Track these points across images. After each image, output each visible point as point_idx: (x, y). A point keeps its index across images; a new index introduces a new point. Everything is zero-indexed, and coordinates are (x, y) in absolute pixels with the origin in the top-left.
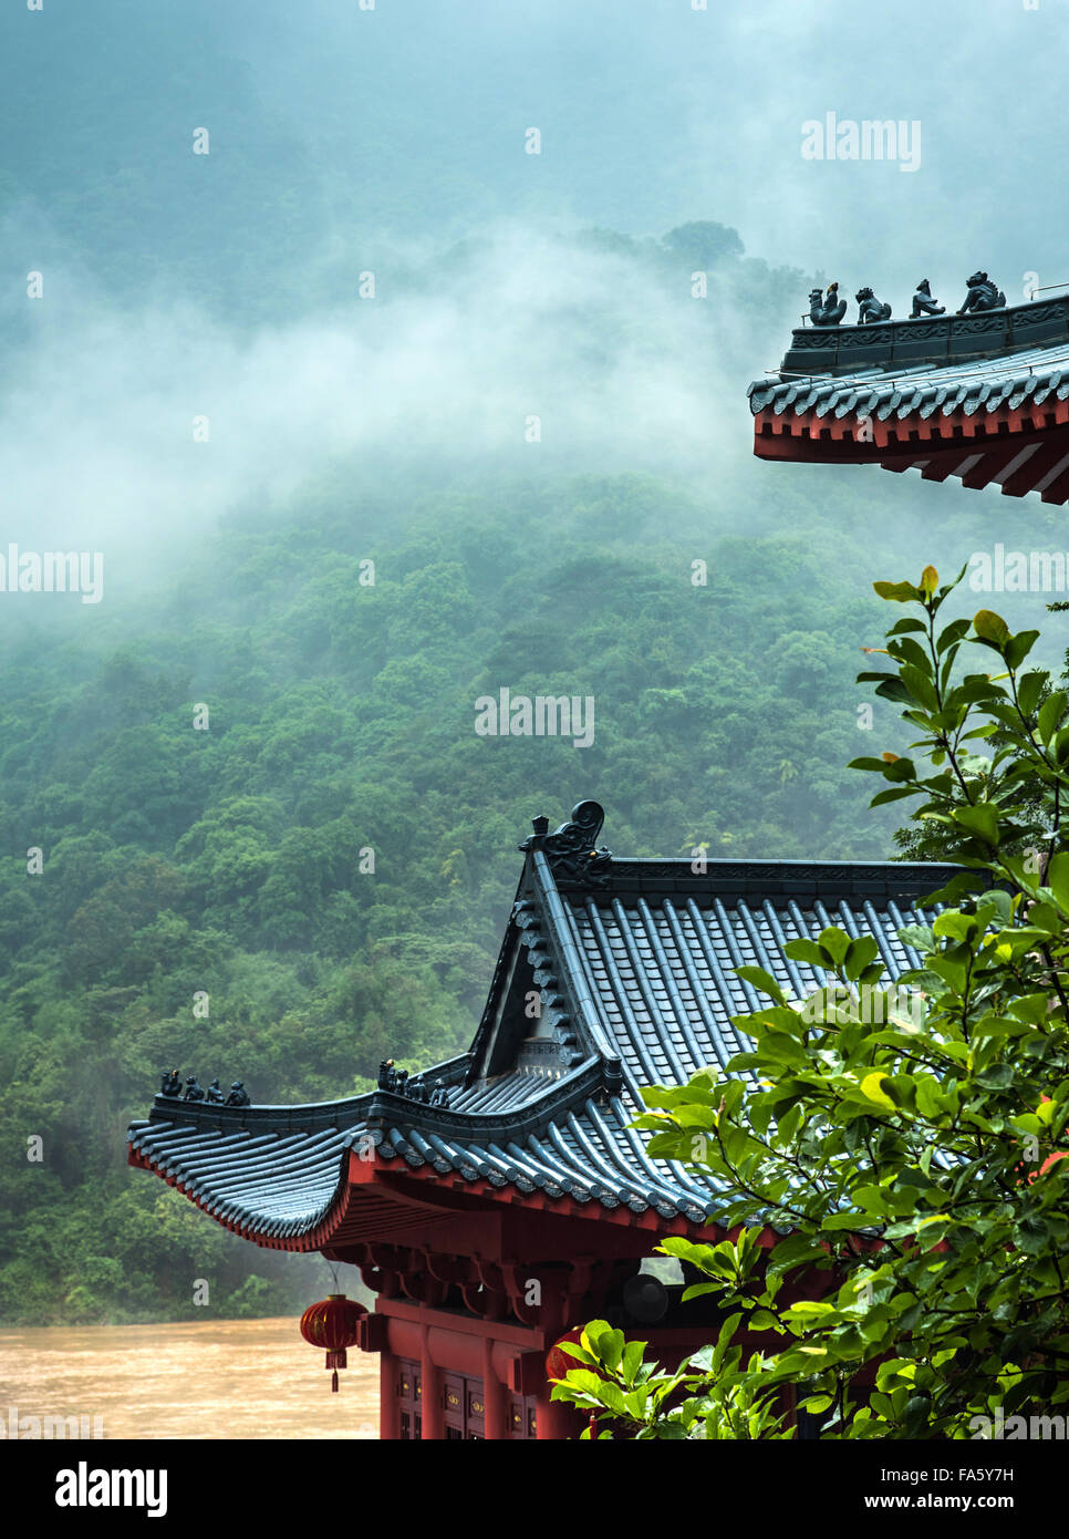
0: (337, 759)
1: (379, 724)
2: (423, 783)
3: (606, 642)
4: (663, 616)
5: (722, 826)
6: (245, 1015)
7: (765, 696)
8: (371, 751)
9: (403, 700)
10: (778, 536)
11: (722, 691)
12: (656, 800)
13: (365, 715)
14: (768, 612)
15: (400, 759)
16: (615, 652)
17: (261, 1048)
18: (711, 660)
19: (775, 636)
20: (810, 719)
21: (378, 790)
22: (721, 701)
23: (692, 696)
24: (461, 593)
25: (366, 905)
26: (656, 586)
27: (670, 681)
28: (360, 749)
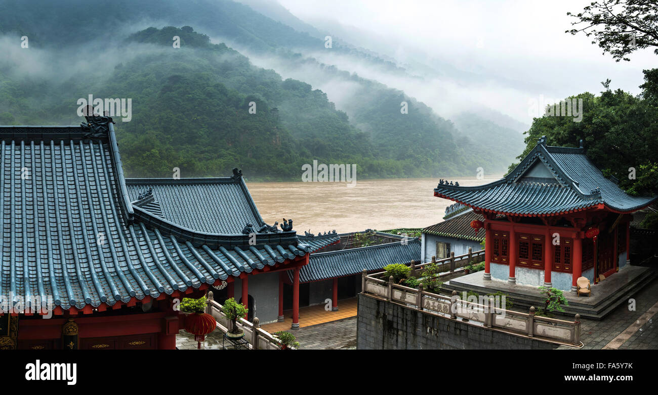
0: (137, 104)
1: (143, 99)
2: (152, 108)
3: (180, 88)
4: (188, 84)
5: (198, 116)
6: (129, 142)
7: (203, 96)
8: (143, 103)
9: (146, 95)
10: (203, 73)
11: (198, 96)
12: (188, 112)
13: (141, 98)
14: (204, 84)
15: (148, 104)
16: (181, 89)
17: (133, 146)
18: (196, 91)
19: (205, 88)
20: (211, 100)
21: (145, 109)
22: (197, 97)
23: (193, 96)
24: (155, 79)
25: (144, 126)
26: (186, 79)
27: (189, 94)
28: (141, 102)
